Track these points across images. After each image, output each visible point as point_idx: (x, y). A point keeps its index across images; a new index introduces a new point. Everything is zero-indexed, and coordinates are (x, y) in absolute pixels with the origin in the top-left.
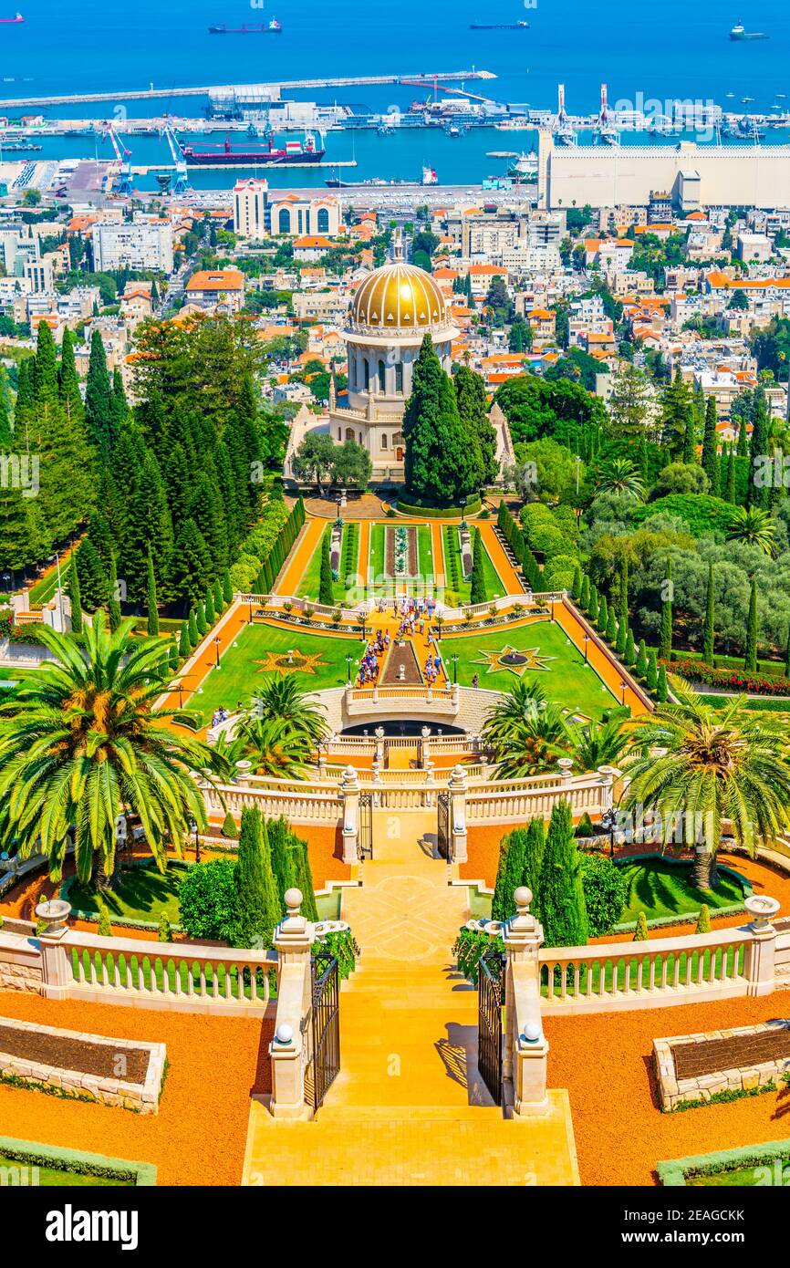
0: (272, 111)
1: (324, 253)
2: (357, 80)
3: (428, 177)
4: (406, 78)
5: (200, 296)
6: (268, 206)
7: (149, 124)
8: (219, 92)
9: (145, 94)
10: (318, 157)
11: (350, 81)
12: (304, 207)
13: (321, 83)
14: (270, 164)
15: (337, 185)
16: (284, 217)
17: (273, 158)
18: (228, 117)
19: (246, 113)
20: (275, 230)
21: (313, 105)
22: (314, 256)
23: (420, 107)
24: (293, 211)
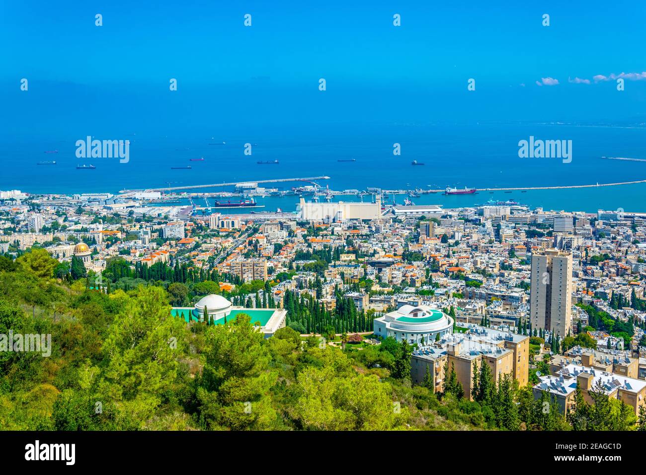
0: (252, 191)
1: (227, 233)
2: (287, 180)
3: (279, 210)
4: (302, 179)
5: (181, 245)
6: (219, 220)
7: (215, 194)
8: (239, 185)
9: (222, 185)
10: (255, 204)
11: (285, 180)
12: (228, 220)
13: (276, 181)
14: (240, 207)
15: (253, 213)
16: (223, 223)
17: (241, 205)
18: (239, 192)
19: (244, 191)
20: (220, 226)
21: (264, 188)
22: (224, 234)
23: (294, 189)
24: (225, 222)
